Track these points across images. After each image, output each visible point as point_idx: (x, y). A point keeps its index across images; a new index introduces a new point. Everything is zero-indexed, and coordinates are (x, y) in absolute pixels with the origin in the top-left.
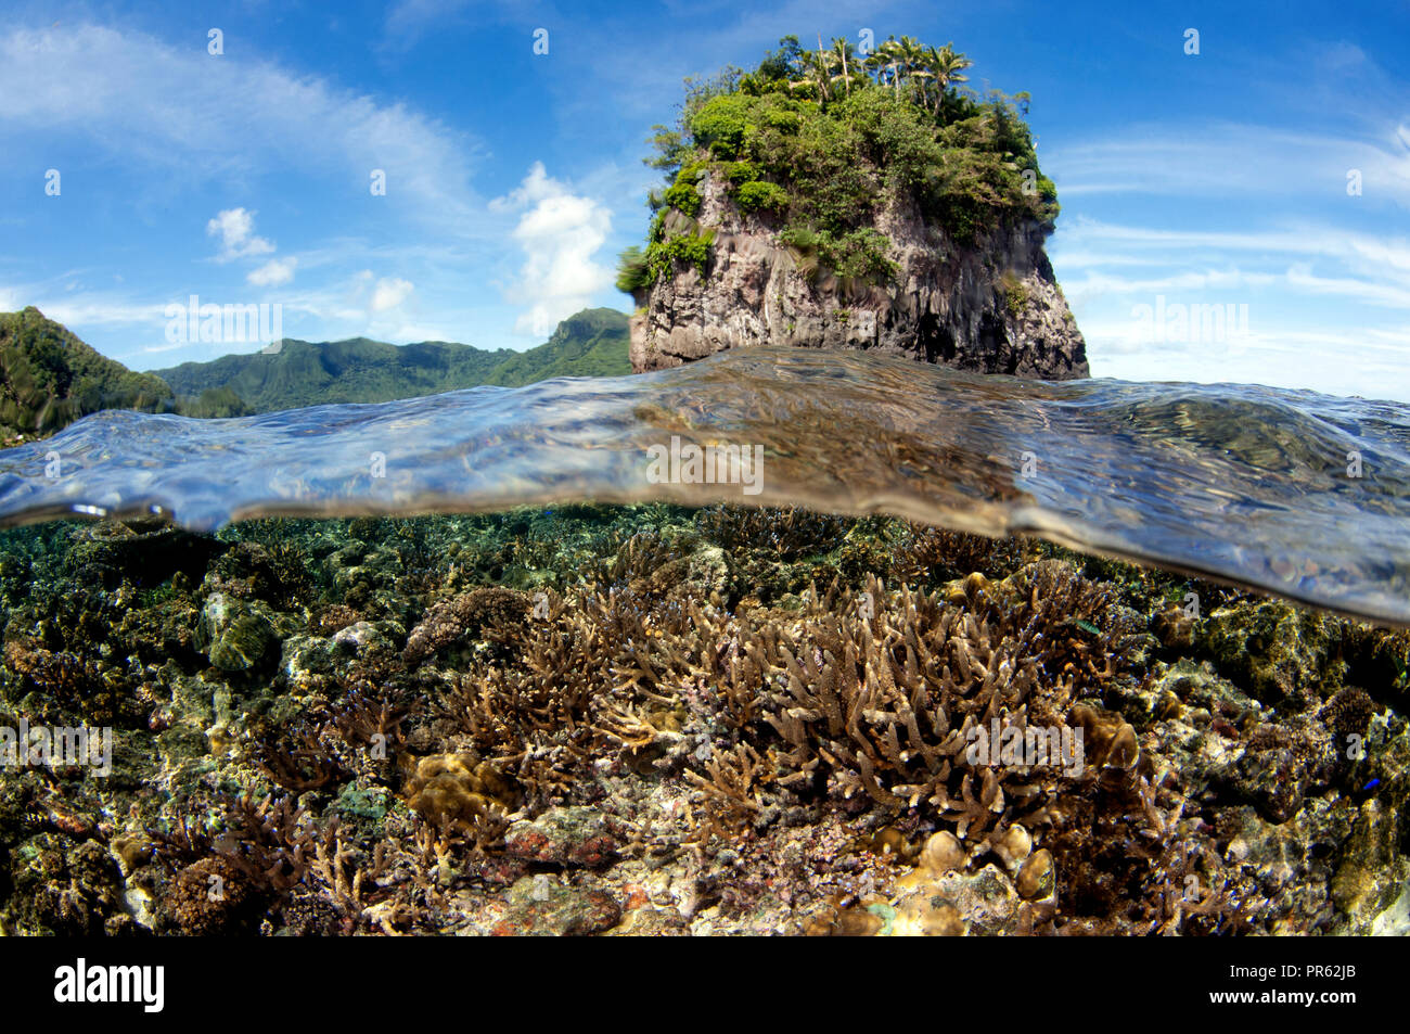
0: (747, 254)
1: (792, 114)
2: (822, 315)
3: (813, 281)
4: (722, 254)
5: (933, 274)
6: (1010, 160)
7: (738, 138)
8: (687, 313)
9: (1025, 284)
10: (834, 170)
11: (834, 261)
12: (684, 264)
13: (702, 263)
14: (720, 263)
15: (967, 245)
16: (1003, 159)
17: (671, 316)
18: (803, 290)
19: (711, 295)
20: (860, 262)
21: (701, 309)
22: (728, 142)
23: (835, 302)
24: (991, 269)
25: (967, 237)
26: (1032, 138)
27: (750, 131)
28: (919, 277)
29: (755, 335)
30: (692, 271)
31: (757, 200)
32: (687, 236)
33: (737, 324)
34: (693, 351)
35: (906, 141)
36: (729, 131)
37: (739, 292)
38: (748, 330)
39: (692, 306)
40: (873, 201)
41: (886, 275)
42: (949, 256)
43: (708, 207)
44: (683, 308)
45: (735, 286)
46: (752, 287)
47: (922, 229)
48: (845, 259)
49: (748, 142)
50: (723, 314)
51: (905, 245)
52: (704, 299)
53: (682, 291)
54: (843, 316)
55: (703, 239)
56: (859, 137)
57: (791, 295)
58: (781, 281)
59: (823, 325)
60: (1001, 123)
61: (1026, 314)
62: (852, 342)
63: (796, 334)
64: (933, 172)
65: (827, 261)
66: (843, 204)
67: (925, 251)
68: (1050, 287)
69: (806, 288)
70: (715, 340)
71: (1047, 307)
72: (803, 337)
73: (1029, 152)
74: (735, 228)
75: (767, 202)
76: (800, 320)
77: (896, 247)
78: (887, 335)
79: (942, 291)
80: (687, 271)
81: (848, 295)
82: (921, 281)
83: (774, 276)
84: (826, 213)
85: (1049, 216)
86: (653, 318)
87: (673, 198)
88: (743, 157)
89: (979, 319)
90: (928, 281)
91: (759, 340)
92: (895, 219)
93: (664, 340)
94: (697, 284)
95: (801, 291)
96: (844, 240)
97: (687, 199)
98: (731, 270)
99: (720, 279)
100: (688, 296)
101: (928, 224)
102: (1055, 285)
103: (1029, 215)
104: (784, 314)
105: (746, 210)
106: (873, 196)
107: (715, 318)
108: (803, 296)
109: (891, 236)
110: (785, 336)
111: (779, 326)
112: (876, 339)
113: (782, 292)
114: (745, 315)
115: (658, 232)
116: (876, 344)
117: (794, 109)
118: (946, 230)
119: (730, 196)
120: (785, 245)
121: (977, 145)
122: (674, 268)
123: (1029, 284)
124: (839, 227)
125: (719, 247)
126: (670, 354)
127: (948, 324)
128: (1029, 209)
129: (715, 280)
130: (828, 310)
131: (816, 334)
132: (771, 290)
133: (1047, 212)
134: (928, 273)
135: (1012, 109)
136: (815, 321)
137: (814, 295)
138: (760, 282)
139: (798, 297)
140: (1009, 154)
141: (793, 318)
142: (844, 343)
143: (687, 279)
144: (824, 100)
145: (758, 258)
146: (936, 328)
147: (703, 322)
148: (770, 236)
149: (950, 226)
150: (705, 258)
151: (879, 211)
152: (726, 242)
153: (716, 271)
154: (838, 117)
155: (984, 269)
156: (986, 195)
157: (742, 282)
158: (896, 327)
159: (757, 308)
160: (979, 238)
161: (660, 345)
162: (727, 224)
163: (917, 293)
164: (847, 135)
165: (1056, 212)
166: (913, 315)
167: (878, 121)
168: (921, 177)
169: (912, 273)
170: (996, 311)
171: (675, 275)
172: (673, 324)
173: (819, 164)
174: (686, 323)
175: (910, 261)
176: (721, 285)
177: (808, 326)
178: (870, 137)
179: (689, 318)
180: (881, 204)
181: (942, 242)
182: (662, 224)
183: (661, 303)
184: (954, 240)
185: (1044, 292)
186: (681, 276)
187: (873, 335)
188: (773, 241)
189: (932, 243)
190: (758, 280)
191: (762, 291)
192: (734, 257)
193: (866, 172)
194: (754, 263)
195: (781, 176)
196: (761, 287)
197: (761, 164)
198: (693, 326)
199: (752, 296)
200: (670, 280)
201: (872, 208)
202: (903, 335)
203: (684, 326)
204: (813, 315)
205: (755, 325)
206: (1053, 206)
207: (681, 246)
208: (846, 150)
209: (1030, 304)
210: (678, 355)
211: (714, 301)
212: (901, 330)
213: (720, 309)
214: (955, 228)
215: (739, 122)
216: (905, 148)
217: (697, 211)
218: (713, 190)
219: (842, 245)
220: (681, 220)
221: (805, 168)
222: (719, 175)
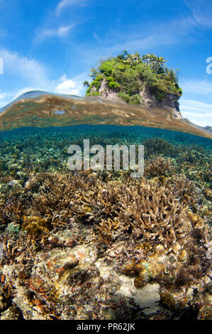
7: (110, 72)
10: (132, 81)
15: (160, 101)
22: (108, 72)
25: (160, 99)
27: (113, 70)
31: (113, 86)
32: (96, 93)
35: (149, 76)
36: (108, 70)
40: (140, 88)
43: (102, 87)
47: (150, 96)
48: (132, 101)
49: (112, 73)
51: (146, 99)
55: (99, 94)
56: (138, 74)
60: (172, 75)
64: (154, 84)
66: (133, 88)
67: (150, 100)
71: (177, 116)
75: (116, 86)
77: (144, 99)
84: (129, 90)
85: (180, 96)
87: (94, 84)
88: (111, 76)
92: (144, 93)
96: (132, 96)
97: (97, 84)
101: (152, 95)
102: (179, 112)
105: (110, 88)
109: (143, 97)
115: (89, 91)
119: (107, 84)
120: (119, 96)
124: (131, 93)
135: (175, 72)
144: (131, 65)
149: (157, 96)
151: (141, 91)
152: (105, 95)
154: (134, 69)
156: (166, 90)
160: (163, 100)
162: (106, 91)
164: (136, 73)
167: (143, 71)
168: (152, 85)
173: (129, 80)
175: (147, 102)
178: (141, 74)
181: (154, 99)
182: (90, 89)
184: (157, 99)
185: (177, 113)
188: (116, 95)
189: (152, 99)
193: (139, 82)
195: (119, 81)
197: (115, 78)
201: (139, 90)
206: (181, 94)
208: (135, 77)
215: (111, 68)
216: (149, 78)
217: (99, 87)
218: (103, 83)
219: (132, 98)
220: (95, 89)
221: (125, 80)
222: (105, 79)
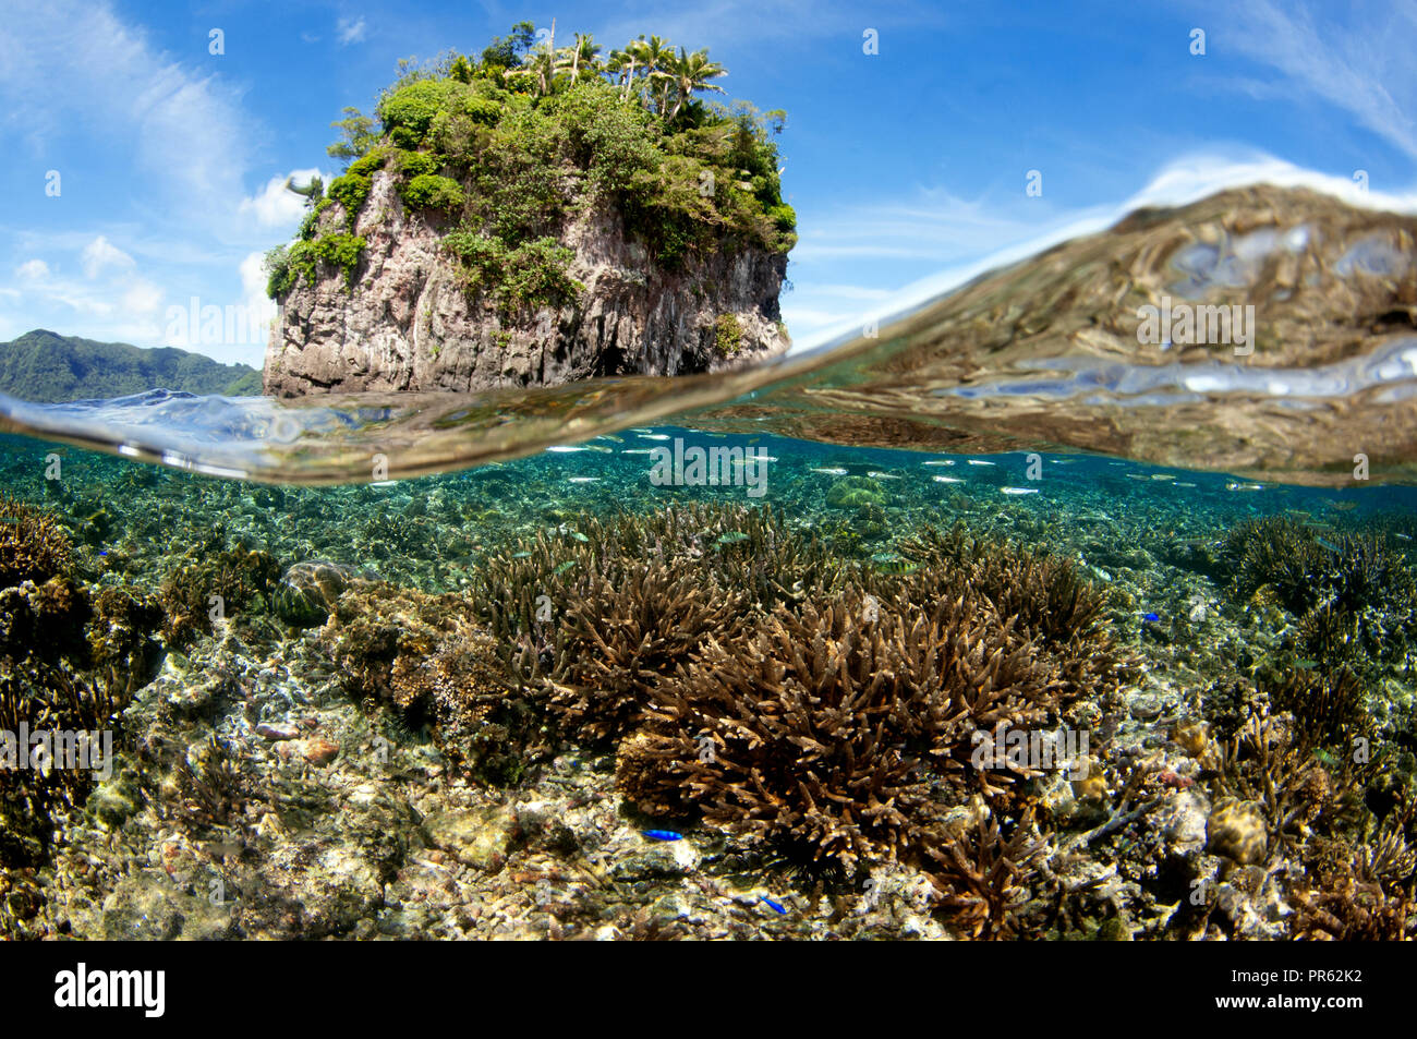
0: (403, 261)
1: (495, 103)
2: (478, 337)
3: (473, 297)
4: (376, 260)
5: (625, 298)
6: (746, 179)
7: (424, 126)
8: (325, 327)
9: (741, 319)
10: (525, 167)
11: (501, 273)
12: (332, 267)
13: (351, 268)
14: (372, 270)
15: (671, 268)
16: (737, 176)
17: (306, 331)
18: (461, 306)
19: (356, 307)
20: (533, 277)
21: (343, 324)
22: (413, 129)
23: (496, 321)
24: (700, 299)
25: (673, 258)
26: (779, 161)
27: (439, 118)
28: (607, 301)
29: (400, 358)
30: (339, 276)
31: (425, 195)
32: (341, 235)
33: (381, 345)
34: (325, 372)
35: (617, 140)
36: (417, 117)
37: (387, 303)
38: (393, 352)
39: (333, 319)
40: (566, 208)
41: (564, 295)
42: (648, 279)
43: (373, 203)
44: (322, 321)
45: (384, 297)
46: (403, 298)
47: (620, 244)
48: (515, 272)
49: (435, 130)
50: (366, 330)
51: (595, 262)
52: (348, 311)
53: (325, 298)
54: (502, 339)
55: (358, 240)
56: (565, 134)
57: (443, 311)
58: (433, 293)
59: (476, 349)
60: (745, 137)
61: (737, 353)
62: (509, 373)
63: (442, 359)
64: (642, 177)
65: (493, 274)
66: (526, 207)
67: (619, 273)
68: (772, 326)
69: (464, 304)
70: (353, 361)
71: (764, 347)
72: (450, 363)
73: (772, 174)
74: (396, 227)
75: (436, 198)
76: (450, 342)
77: (584, 265)
78: (556, 369)
79: (634, 319)
80: (335, 277)
81: (513, 316)
82: (609, 305)
83: (428, 287)
84: (503, 216)
85: (781, 247)
86: (286, 331)
87: (337, 190)
88: (426, 147)
89: (678, 356)
90: (617, 305)
91: (404, 365)
92: (589, 230)
93: (293, 358)
94: (342, 292)
95: (456, 308)
96: (519, 250)
97: (352, 192)
98: (383, 278)
99: (369, 287)
100: (330, 305)
101: (628, 239)
102: (779, 324)
103: (757, 243)
104: (432, 334)
105: (410, 207)
106: (567, 203)
107: (357, 335)
108: (458, 313)
109: (580, 251)
110: (430, 361)
111: (424, 348)
112: (541, 371)
113: (434, 307)
114: (391, 333)
115: (309, 227)
116: (541, 378)
117: (501, 99)
118: (651, 249)
119: (398, 191)
120: (450, 252)
121: (708, 157)
122: (320, 272)
123: (746, 320)
124: (516, 234)
125: (374, 251)
126: (297, 375)
127: (638, 360)
128: (758, 236)
129: (363, 288)
130: (486, 330)
131: (467, 360)
132: (423, 302)
133: (781, 241)
134: (617, 297)
135: (762, 123)
136: (467, 344)
137: (473, 312)
138: (410, 292)
139: (451, 314)
140: (746, 172)
141: (441, 340)
142: (498, 374)
143: (331, 286)
144: (541, 93)
145: (413, 266)
146: (622, 363)
147: (342, 340)
148: (434, 239)
149: (655, 243)
150: (354, 262)
151: (572, 220)
152: (382, 247)
153: (366, 277)
154: (548, 112)
155: (691, 298)
156: (705, 214)
157: (393, 292)
158: (569, 360)
159: (406, 325)
160: (690, 262)
161: (289, 365)
162: (388, 223)
163: (601, 320)
164: (552, 128)
165: (792, 244)
166: (593, 346)
167: (590, 117)
168: (627, 183)
169: (598, 295)
170: (701, 348)
171: (317, 281)
172: (307, 340)
173: (508, 158)
174: (322, 339)
175: (598, 282)
176: (369, 295)
177: (457, 350)
178: (577, 134)
179: (327, 334)
180: (577, 212)
181: (643, 264)
182: (317, 220)
183: (296, 312)
184: (658, 262)
185: (764, 331)
186: (326, 283)
187: (537, 365)
188: (436, 246)
189: (630, 264)
190: (410, 291)
191: (413, 305)
192: (388, 263)
193: (566, 175)
194: (408, 271)
195: (461, 171)
196: (412, 298)
197: (443, 156)
198: (331, 344)
199: (401, 310)
200: (313, 285)
201: (564, 216)
202: (577, 371)
203: (320, 343)
204: (467, 336)
205: (402, 346)
206: (789, 235)
207: (331, 245)
208: (543, 146)
209: (744, 343)
210: (306, 377)
211: (358, 314)
212: (575, 364)
213: (363, 325)
214: (661, 249)
215: (432, 107)
216: (612, 148)
217: (360, 206)
218: (383, 183)
219: (513, 256)
220: (340, 216)
221: (492, 165)
222: (391, 164)
